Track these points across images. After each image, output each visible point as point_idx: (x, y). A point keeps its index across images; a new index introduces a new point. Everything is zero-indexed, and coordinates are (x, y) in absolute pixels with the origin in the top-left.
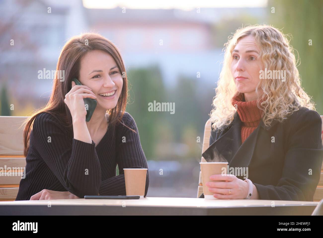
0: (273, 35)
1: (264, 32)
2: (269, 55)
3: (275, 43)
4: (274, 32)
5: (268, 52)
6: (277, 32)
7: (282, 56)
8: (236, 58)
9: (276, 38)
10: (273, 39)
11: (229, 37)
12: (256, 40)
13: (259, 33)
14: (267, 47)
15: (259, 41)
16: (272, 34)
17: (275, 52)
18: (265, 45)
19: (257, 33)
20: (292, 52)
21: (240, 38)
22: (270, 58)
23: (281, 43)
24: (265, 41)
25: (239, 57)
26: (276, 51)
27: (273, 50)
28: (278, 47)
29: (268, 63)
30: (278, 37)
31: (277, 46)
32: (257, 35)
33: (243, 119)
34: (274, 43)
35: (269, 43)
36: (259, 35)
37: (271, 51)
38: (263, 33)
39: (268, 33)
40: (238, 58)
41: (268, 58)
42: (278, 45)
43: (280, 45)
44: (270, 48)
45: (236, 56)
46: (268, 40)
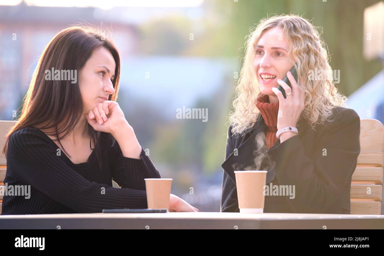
0: (303, 26)
1: (293, 23)
2: (300, 49)
3: (306, 36)
4: (303, 24)
5: (299, 47)
6: (306, 23)
7: (314, 52)
8: (260, 53)
9: (306, 30)
10: (303, 32)
11: (251, 29)
12: (284, 32)
13: (287, 24)
14: (297, 41)
15: (287, 34)
16: (301, 26)
17: (306, 47)
18: (294, 39)
19: (285, 25)
20: (323, 47)
21: (265, 30)
22: (302, 53)
23: (312, 36)
24: (294, 34)
25: (264, 52)
26: (307, 45)
27: (304, 44)
28: (309, 41)
29: (300, 59)
30: (308, 30)
31: (307, 39)
32: (285, 27)
33: (269, 123)
34: (304, 36)
35: (300, 36)
36: (287, 27)
37: (301, 45)
38: (292, 25)
39: (297, 24)
40: (262, 53)
41: (300, 53)
42: (309, 38)
43: (310, 38)
44: (300, 42)
45: (260, 51)
46: (298, 33)
